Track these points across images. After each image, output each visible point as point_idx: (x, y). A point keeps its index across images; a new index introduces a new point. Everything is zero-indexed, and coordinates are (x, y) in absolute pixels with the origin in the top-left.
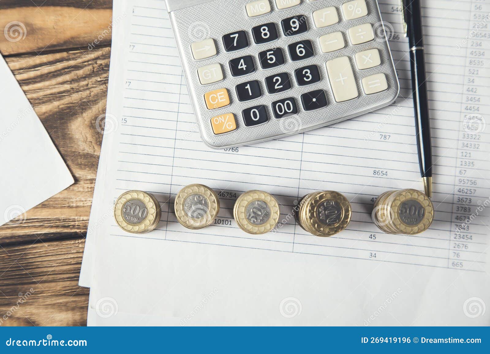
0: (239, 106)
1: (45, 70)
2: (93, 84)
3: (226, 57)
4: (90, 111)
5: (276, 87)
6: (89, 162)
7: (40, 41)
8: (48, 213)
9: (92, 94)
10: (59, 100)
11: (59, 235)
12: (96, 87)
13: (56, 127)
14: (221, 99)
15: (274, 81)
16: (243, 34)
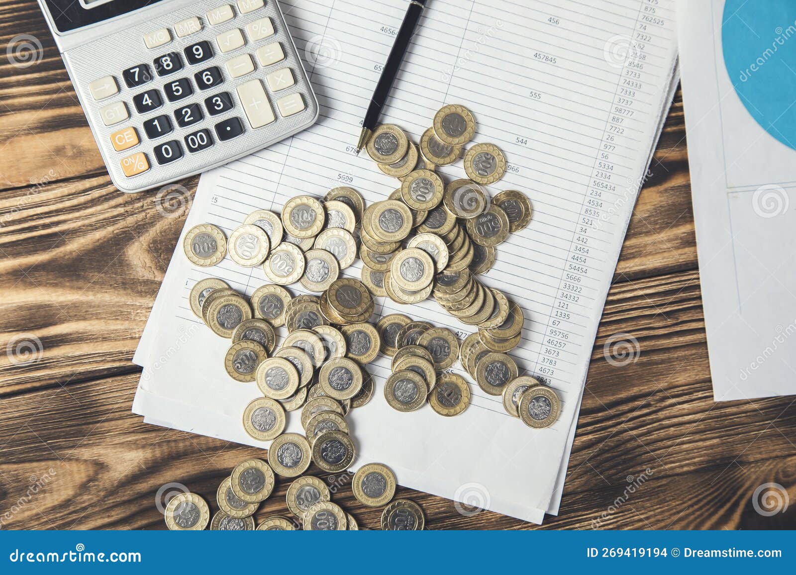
0: (150, 145)
1: (96, 194)
2: (148, 205)
3: (129, 94)
4: (148, 235)
5: (186, 120)
6: (149, 289)
7: (89, 163)
8: (111, 346)
9: (148, 216)
10: (113, 225)
11: (123, 369)
12: (152, 208)
13: (111, 255)
14: (128, 139)
15: (183, 113)
16: (144, 68)
